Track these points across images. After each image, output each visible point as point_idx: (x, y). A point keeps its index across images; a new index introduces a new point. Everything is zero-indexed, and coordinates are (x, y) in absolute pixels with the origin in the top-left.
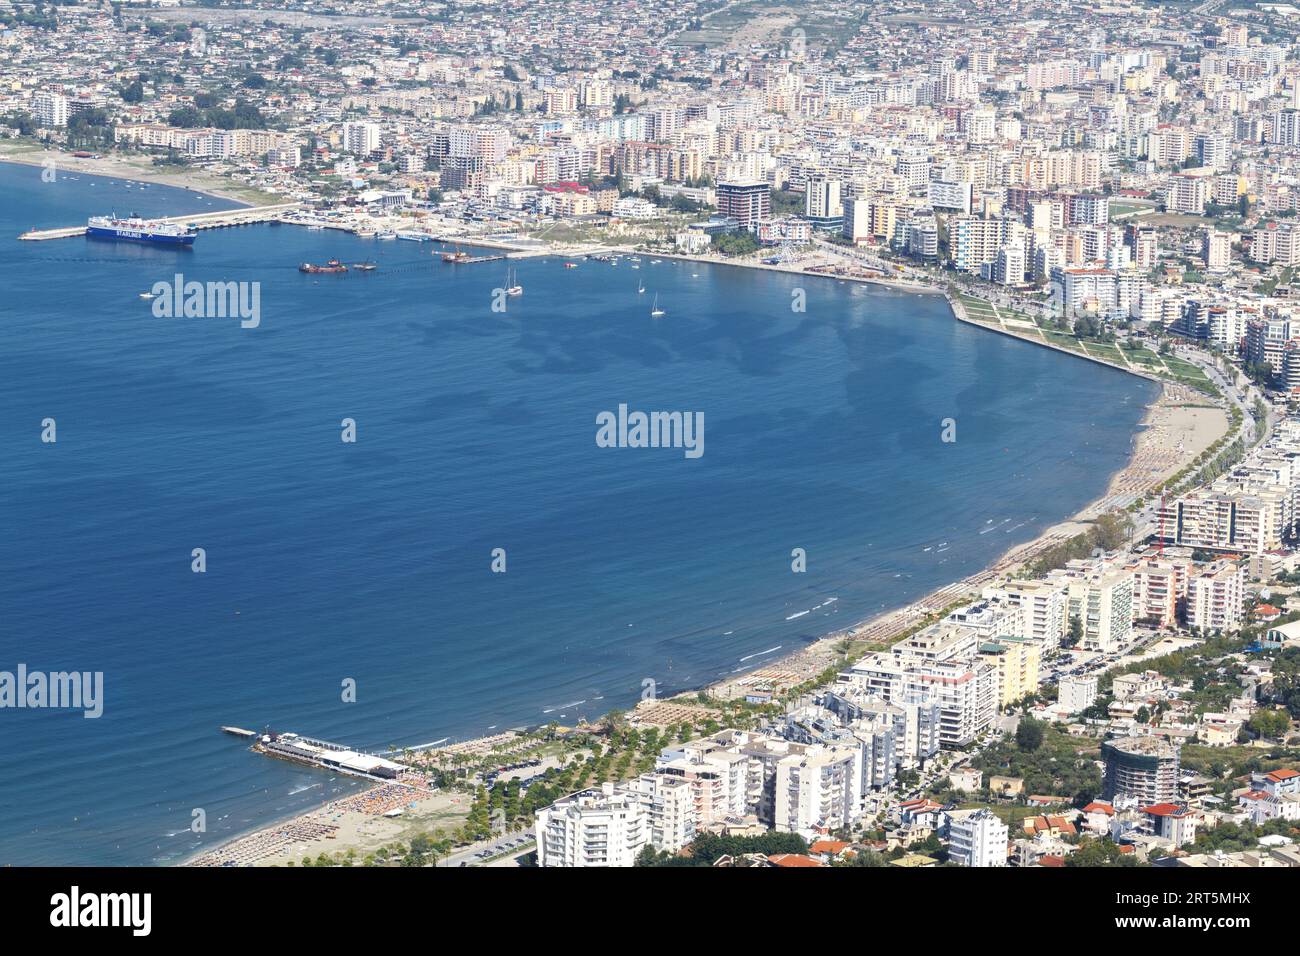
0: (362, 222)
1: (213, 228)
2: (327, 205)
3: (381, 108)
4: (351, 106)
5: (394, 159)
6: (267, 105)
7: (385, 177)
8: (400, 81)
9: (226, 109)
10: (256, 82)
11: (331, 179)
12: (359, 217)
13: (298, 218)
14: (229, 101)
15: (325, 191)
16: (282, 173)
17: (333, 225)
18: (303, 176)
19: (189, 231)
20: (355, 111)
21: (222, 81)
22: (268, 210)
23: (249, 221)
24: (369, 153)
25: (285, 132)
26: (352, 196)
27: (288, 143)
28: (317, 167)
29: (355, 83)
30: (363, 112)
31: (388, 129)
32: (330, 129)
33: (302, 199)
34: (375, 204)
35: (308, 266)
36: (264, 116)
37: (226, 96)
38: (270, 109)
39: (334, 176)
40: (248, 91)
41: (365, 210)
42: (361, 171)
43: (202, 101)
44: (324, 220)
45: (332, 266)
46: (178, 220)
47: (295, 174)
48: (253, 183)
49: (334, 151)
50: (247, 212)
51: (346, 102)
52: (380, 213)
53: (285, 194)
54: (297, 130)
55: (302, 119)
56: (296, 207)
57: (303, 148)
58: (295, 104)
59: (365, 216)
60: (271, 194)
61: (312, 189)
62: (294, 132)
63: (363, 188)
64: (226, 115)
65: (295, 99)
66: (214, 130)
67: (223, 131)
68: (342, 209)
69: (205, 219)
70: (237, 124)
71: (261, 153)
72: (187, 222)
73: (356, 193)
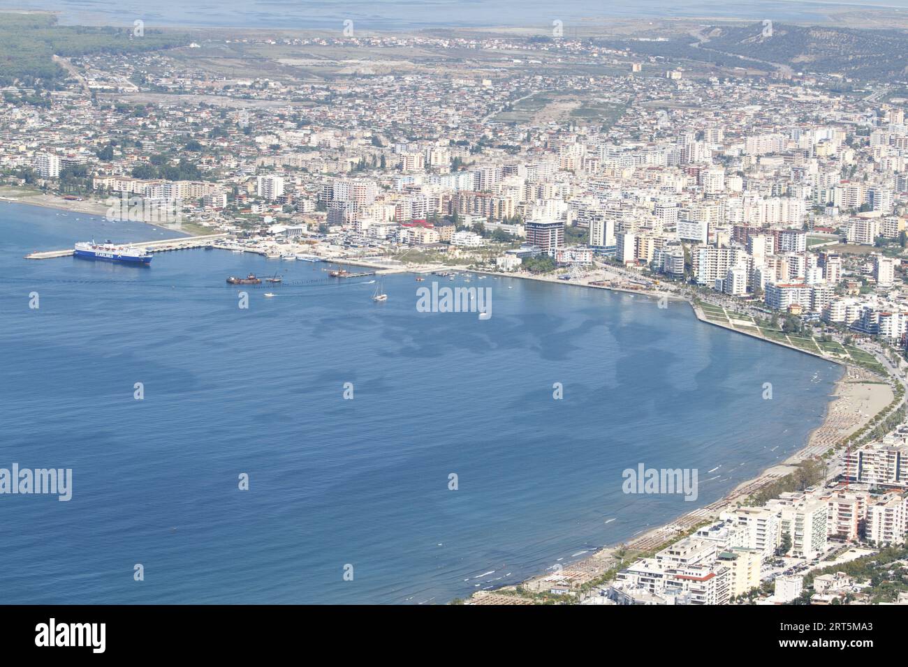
0: (271, 247)
1: (165, 251)
2: (246, 235)
3: (284, 166)
4: (263, 164)
5: (293, 203)
6: (202, 163)
7: (287, 215)
8: (297, 147)
9: (173, 166)
10: (194, 147)
11: (249, 216)
12: (269, 244)
13: (225, 244)
14: (175, 160)
15: (245, 225)
16: (214, 212)
17: (251, 250)
18: (229, 214)
19: (147, 253)
20: (265, 168)
21: (169, 146)
22: (204, 238)
23: (191, 246)
24: (275, 198)
25: (216, 182)
26: (264, 229)
27: (218, 190)
28: (239, 208)
29: (265, 148)
30: (271, 169)
31: (289, 181)
32: (247, 181)
33: (228, 231)
34: (280, 235)
35: (233, 279)
36: (200, 171)
37: (172, 157)
38: (205, 166)
39: (251, 215)
40: (189, 153)
41: (274, 239)
42: (270, 211)
43: (156, 160)
44: (244, 246)
45: (250, 279)
46: (139, 245)
47: (222, 213)
48: (192, 219)
49: (251, 197)
50: (189, 240)
51: (259, 162)
52: (284, 241)
53: (216, 227)
54: (224, 181)
55: (227, 173)
56: (224, 236)
57: (228, 193)
58: (222, 162)
59: (274, 243)
60: (206, 227)
61: (235, 224)
62: (222, 182)
63: (272, 223)
64: (174, 170)
65: (222, 159)
66: (165, 181)
67: (171, 182)
68: (257, 238)
69: (158, 245)
70: (180, 177)
71: (198, 198)
72: (145, 247)
73: (266, 227)
